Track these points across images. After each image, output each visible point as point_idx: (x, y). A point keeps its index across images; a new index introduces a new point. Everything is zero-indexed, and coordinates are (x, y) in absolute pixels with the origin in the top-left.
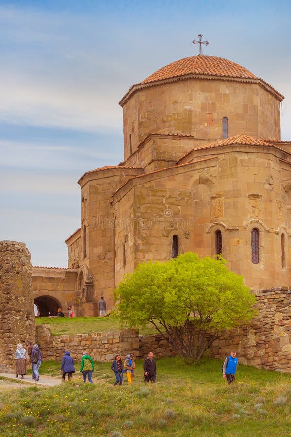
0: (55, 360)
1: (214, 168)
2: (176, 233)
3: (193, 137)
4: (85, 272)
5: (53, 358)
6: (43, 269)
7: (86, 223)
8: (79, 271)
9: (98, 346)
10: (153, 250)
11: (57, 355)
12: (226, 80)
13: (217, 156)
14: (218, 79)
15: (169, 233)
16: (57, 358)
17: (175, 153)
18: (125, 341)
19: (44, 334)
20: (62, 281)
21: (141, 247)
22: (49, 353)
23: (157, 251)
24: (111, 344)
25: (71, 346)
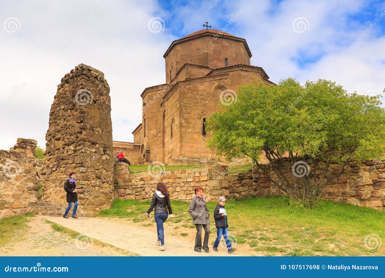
0: (134, 199)
1: (226, 80)
2: (205, 117)
3: (209, 67)
4: (145, 145)
5: (132, 197)
6: (121, 143)
7: (146, 117)
8: (141, 145)
9: (183, 184)
10: (191, 126)
11: (136, 194)
12: (226, 38)
13: (228, 73)
14: (222, 37)
15: (201, 117)
16: (137, 197)
17: (199, 76)
18: (213, 178)
19: (122, 172)
20: (131, 150)
21: (184, 124)
22: (128, 191)
23: (194, 127)
24: (198, 182)
25: (152, 184)
